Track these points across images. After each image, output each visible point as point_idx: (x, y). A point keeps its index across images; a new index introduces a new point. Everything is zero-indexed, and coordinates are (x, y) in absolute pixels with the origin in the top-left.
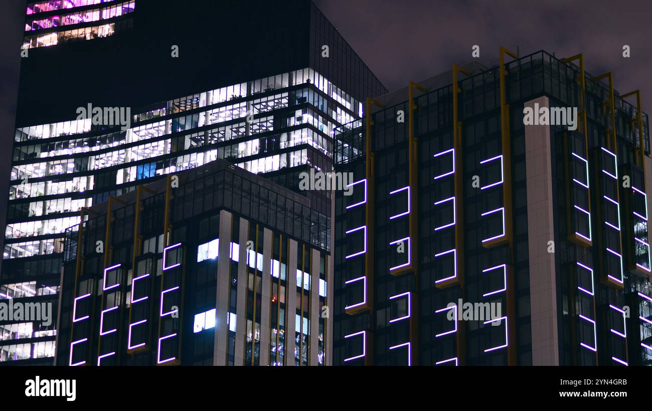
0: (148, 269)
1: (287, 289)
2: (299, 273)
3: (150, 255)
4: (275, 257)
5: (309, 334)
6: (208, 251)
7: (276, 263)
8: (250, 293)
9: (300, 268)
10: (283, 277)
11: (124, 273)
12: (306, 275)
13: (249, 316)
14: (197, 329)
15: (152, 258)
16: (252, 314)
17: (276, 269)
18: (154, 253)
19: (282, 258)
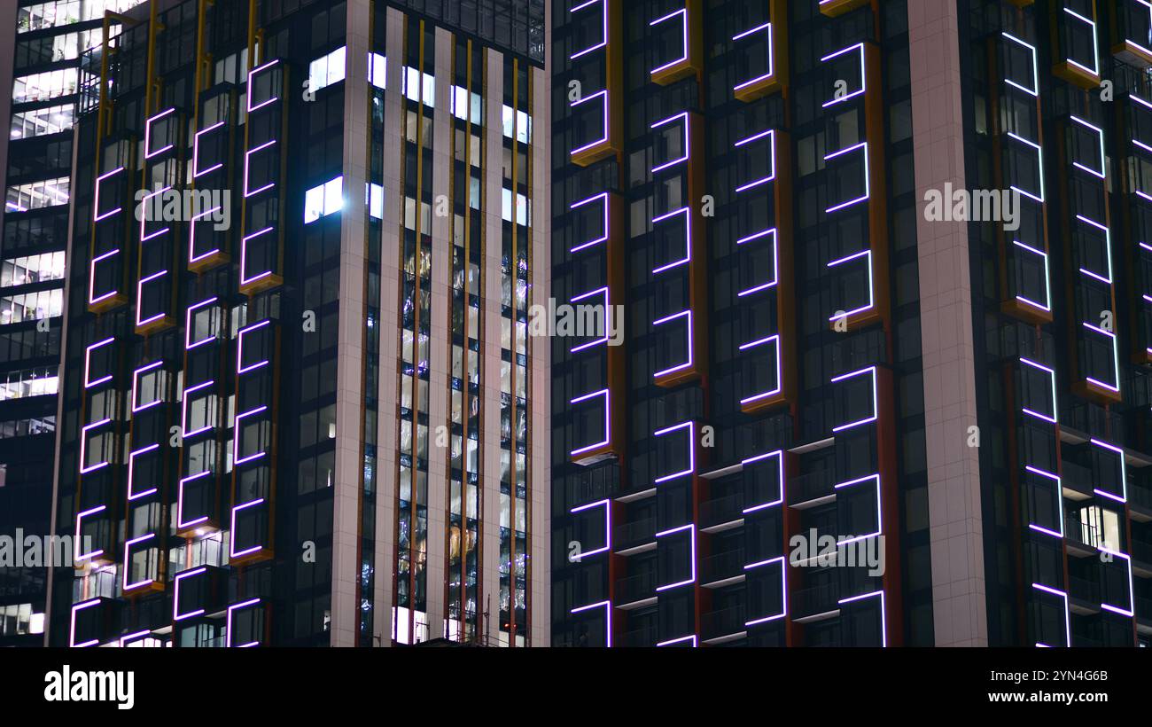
0: (221, 113)
1: (483, 141)
2: (507, 112)
3: (225, 86)
4: (459, 81)
5: (530, 225)
6: (327, 70)
7: (461, 93)
8: (409, 148)
9: (508, 102)
10: (475, 119)
11: (182, 125)
12: (522, 116)
13: (409, 190)
14: (309, 218)
15: (229, 92)
16: (416, 185)
17: (462, 103)
18: (234, 82)
19: (472, 83)
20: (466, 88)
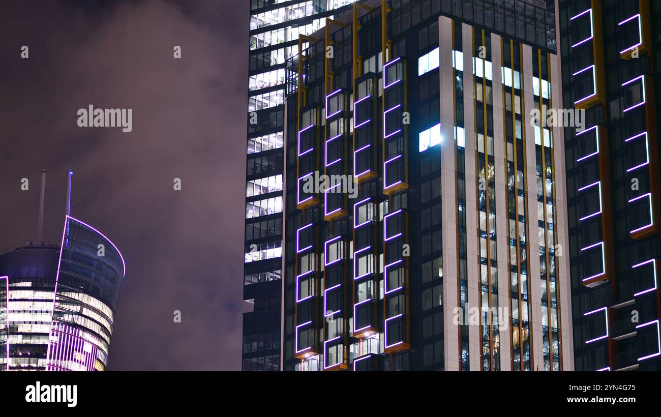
0: (368, 90)
1: (522, 99)
2: (536, 80)
3: (370, 75)
4: (506, 64)
5: (552, 146)
6: (428, 62)
7: (508, 71)
8: (479, 105)
9: (536, 74)
10: (517, 86)
11: (346, 99)
12: (544, 83)
13: (479, 129)
14: (422, 148)
15: (372, 78)
16: (483, 126)
17: (509, 77)
18: (375, 72)
19: (514, 65)
20: (510, 68)
